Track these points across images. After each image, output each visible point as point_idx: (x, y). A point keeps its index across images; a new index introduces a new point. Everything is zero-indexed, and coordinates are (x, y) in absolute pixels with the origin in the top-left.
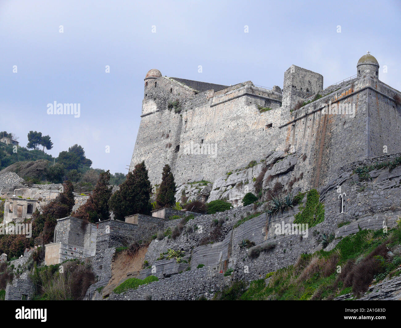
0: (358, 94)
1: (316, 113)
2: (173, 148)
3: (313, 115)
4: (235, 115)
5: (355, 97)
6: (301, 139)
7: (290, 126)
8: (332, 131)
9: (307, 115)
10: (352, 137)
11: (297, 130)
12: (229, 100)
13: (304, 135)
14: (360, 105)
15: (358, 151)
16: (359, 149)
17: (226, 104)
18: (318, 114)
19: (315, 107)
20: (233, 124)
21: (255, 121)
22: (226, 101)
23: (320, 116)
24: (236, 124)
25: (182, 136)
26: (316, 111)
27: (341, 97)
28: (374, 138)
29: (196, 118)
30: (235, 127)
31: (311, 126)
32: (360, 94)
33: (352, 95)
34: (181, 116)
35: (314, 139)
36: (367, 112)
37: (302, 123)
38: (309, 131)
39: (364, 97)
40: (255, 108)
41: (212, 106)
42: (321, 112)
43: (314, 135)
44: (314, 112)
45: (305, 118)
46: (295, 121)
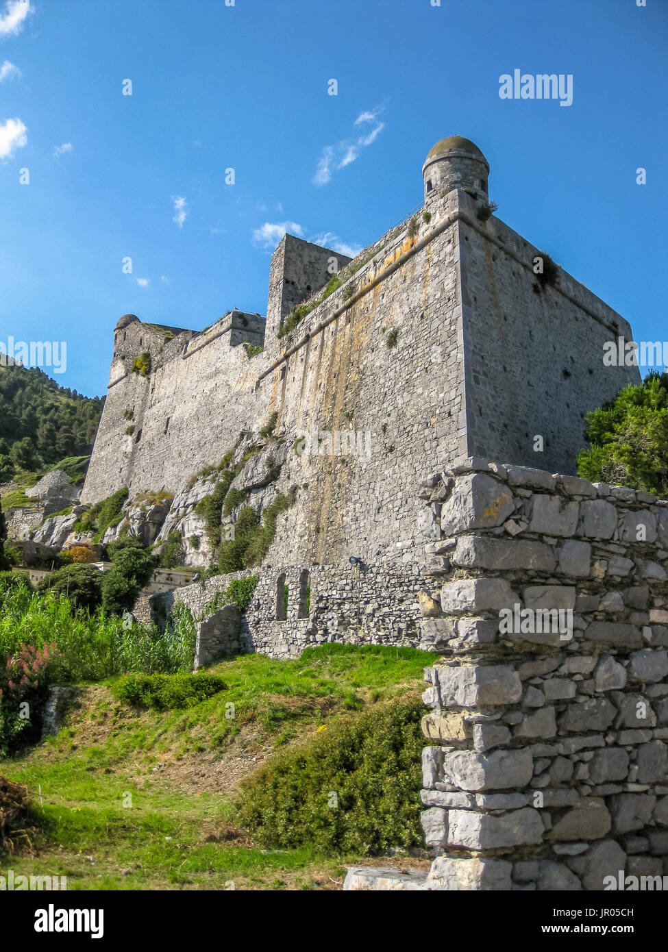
0: (427, 247)
1: (326, 329)
2: (135, 435)
3: (320, 334)
4: (214, 369)
5: (420, 258)
6: (296, 399)
7: (278, 371)
8: (361, 367)
9: (308, 339)
10: (416, 375)
11: (289, 376)
12: (207, 343)
13: (302, 388)
14: (437, 276)
15: (433, 420)
16: (438, 412)
17: (203, 350)
18: (331, 330)
19: (324, 313)
20: (211, 384)
21: (242, 375)
22: (203, 346)
23: (336, 335)
24: (213, 385)
25: (145, 414)
26: (327, 324)
27: (383, 269)
28: (485, 374)
29: (165, 382)
30: (211, 391)
31: (317, 364)
32: (435, 246)
33: (413, 254)
34: (149, 379)
35: (320, 395)
36: (459, 289)
37: (299, 360)
38: (311, 376)
39: (449, 248)
40: (242, 351)
41: (184, 358)
42: (337, 322)
43: (322, 386)
44: (321, 328)
45: (305, 346)
46: (286, 357)
